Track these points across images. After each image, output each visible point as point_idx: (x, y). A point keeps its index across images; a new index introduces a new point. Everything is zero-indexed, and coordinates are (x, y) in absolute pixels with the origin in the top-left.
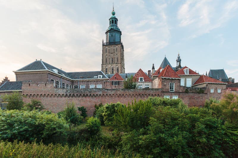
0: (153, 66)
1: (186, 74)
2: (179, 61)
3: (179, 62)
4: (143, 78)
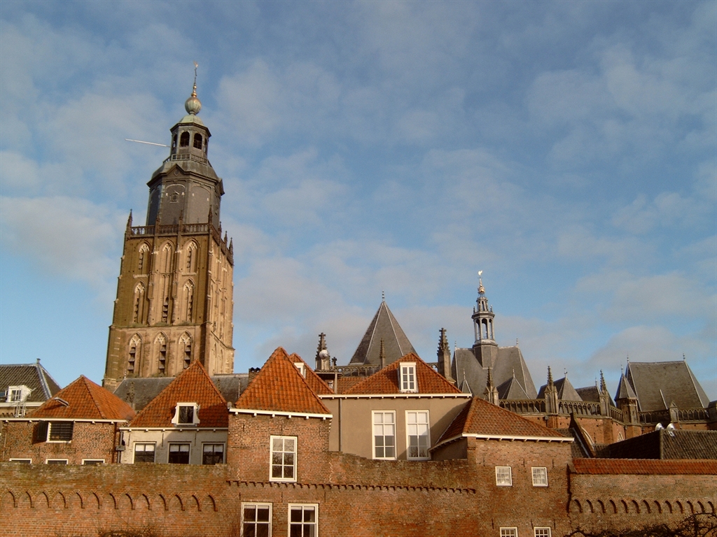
1: (403, 390)
4: (193, 407)
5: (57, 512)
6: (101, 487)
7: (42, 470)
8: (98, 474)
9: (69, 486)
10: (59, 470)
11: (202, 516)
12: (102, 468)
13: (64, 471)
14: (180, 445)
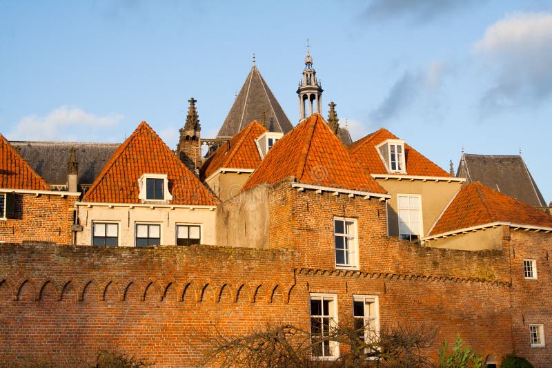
0: (193, 110)
1: (390, 170)
2: (311, 93)
3: (313, 97)
4: (163, 180)
5: (109, 306)
6: (160, 274)
7: (87, 254)
8: (156, 259)
9: (123, 273)
10: (108, 253)
11: (271, 309)
12: (160, 251)
13: (115, 255)
14: (148, 225)
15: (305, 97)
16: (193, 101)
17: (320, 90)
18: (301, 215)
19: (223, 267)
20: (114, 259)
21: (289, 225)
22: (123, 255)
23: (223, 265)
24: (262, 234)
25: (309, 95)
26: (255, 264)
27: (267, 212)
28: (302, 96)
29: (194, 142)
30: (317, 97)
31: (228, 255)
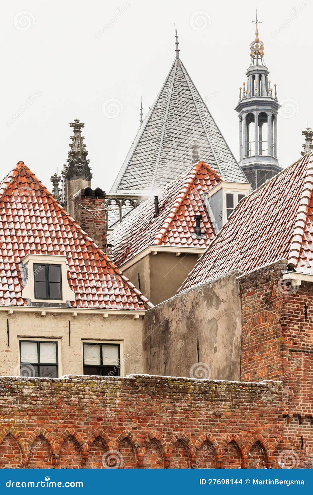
2: (260, 111)
3: (263, 118)
4: (60, 266)
14: (38, 343)
15: (250, 118)
16: (77, 127)
17: (274, 105)
18: (296, 327)
19: (175, 412)
20: (11, 398)
21: (275, 344)
22: (25, 391)
23: (177, 408)
24: (227, 359)
25: (256, 114)
26: (224, 408)
27: (239, 322)
28: (244, 116)
29: (98, 201)
30: (269, 118)
31: (185, 392)
